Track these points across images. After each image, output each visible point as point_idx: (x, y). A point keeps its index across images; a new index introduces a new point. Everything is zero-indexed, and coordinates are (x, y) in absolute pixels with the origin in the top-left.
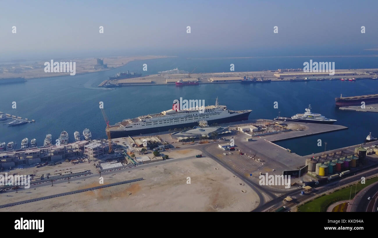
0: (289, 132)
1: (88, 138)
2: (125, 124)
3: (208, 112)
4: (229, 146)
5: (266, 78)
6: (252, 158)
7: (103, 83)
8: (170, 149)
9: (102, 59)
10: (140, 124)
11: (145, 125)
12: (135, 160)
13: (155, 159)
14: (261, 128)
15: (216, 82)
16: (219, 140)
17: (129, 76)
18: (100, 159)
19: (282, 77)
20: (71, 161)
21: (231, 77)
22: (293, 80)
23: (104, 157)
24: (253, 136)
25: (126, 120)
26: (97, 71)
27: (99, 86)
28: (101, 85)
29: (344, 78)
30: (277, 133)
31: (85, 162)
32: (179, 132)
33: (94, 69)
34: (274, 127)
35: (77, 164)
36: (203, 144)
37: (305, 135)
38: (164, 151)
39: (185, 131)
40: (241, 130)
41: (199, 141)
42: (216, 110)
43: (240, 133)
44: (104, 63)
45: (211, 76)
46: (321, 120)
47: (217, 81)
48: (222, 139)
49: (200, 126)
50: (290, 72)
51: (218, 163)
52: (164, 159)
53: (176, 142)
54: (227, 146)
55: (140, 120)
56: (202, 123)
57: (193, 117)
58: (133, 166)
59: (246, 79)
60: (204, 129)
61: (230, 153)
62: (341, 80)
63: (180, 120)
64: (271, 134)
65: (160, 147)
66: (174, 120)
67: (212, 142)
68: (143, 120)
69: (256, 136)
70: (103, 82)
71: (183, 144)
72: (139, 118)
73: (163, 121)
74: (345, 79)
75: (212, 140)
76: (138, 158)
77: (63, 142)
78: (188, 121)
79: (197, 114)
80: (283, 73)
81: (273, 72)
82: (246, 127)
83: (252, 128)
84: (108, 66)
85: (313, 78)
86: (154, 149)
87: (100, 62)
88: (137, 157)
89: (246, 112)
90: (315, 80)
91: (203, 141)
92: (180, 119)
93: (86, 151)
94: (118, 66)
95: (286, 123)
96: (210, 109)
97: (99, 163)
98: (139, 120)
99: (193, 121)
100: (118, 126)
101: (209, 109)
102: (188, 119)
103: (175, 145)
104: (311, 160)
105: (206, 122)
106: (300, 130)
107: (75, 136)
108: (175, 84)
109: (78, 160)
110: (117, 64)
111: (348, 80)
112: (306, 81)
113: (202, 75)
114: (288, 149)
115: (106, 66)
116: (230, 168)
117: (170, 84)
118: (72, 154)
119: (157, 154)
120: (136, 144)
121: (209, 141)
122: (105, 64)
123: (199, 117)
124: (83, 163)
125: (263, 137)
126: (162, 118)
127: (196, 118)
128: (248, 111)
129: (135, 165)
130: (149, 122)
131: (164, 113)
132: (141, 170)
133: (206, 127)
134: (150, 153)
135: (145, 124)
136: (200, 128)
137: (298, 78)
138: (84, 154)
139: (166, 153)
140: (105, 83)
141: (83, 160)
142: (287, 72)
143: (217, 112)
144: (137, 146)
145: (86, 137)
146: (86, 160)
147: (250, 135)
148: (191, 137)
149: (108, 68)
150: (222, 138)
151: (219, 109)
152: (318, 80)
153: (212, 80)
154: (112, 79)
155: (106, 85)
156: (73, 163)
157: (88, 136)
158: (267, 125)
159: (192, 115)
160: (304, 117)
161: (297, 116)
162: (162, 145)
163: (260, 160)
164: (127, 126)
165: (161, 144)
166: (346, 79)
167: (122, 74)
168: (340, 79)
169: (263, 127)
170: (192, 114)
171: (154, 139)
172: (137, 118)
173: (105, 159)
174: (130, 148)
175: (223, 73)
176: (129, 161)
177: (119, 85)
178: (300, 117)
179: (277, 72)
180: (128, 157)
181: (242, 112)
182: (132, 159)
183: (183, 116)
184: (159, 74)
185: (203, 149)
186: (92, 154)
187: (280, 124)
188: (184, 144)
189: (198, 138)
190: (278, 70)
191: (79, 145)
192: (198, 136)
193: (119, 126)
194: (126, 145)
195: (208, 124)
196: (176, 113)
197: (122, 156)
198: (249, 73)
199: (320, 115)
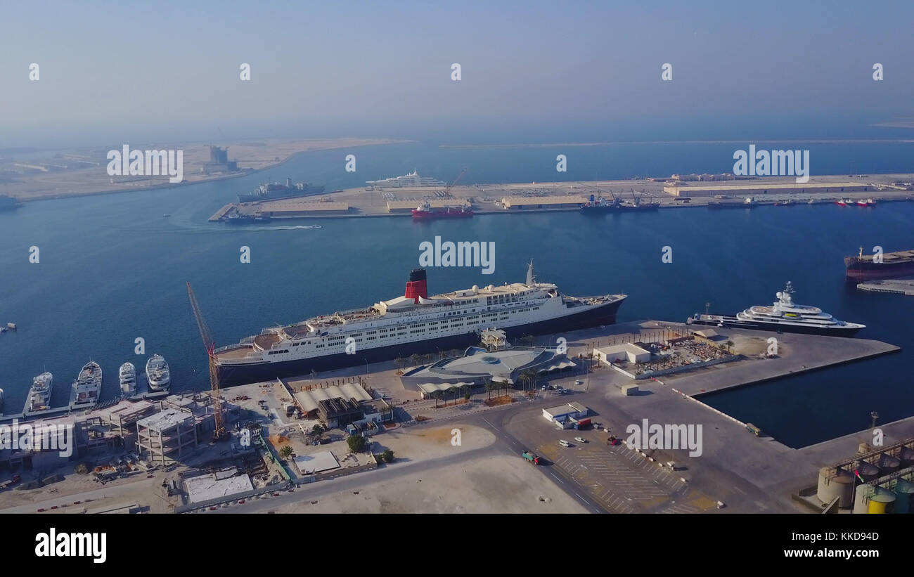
0: (738, 363)
1: (159, 386)
2: (268, 341)
3: (506, 304)
4: (574, 415)
5: (645, 200)
6: (647, 456)
7: (222, 212)
8: (398, 425)
9: (223, 148)
10: (309, 343)
11: (326, 345)
12: (291, 466)
13: (351, 463)
14: (657, 350)
15: (518, 210)
16: (543, 393)
17: (291, 193)
18: (183, 462)
19: (685, 196)
20: (95, 470)
21: (555, 197)
22: (717, 205)
23: (197, 455)
24: (639, 377)
25: (272, 330)
26: (209, 178)
27: (211, 219)
28: (215, 217)
29: (844, 199)
30: (703, 367)
31: (138, 472)
32: (423, 368)
33: (203, 173)
34: (694, 346)
35: (112, 480)
36: (495, 407)
37: (787, 372)
38: (381, 431)
39: (441, 364)
40: (604, 358)
41: (485, 397)
42: (528, 296)
43: (600, 367)
44: (230, 158)
45: (504, 193)
46: (821, 326)
47: (520, 207)
48: (551, 388)
49: (484, 345)
50: (704, 182)
51: (544, 477)
52: (380, 464)
53: (416, 400)
54: (567, 415)
55: (312, 330)
56: (489, 336)
57: (465, 318)
58: (284, 490)
59: (596, 203)
60: (496, 355)
61: (579, 439)
62: (836, 204)
63: (427, 327)
64: (689, 369)
65: (368, 418)
66: (409, 329)
67: (524, 399)
68: (321, 329)
69: (649, 377)
70: (220, 210)
71: (438, 407)
72: (307, 323)
73: (378, 331)
74: (847, 202)
75: (521, 393)
76: (301, 459)
77: (84, 400)
78: (451, 331)
79: (476, 309)
80: (687, 185)
81: (659, 181)
82: (617, 349)
83: (633, 352)
84: (238, 166)
85: (763, 200)
86: (351, 427)
87: (220, 155)
88: (297, 455)
89: (611, 301)
90: (770, 205)
91: (494, 395)
92: (427, 324)
93: (142, 437)
94: (265, 165)
95: (724, 333)
96: (512, 295)
97: (180, 478)
98: (310, 329)
99: (465, 328)
100: (246, 347)
101: (508, 295)
102: (449, 323)
103: (413, 411)
104: (838, 474)
105: (501, 333)
106: (767, 358)
107: (122, 379)
108: (411, 216)
109: (117, 464)
110: (263, 161)
111: (856, 204)
112: (749, 206)
113: (479, 189)
114: (750, 424)
115: (233, 166)
116: (587, 497)
117: (397, 215)
118: (99, 444)
119: (359, 446)
120: (297, 408)
121: (512, 395)
122: (233, 161)
123: (480, 319)
124: (129, 478)
125: (669, 381)
126: (375, 324)
127: (473, 320)
128: (616, 298)
129: (293, 484)
130: (339, 335)
131: (382, 306)
132: (307, 503)
133: (501, 349)
134: (339, 438)
135: (326, 342)
136: (484, 351)
137: (726, 198)
138: (138, 446)
139: (386, 441)
140: (227, 213)
141: (133, 468)
142: (696, 182)
143: (530, 302)
144: (300, 413)
145: (153, 383)
146: (143, 465)
147: (631, 376)
148: (459, 385)
149: (238, 170)
150: (550, 383)
151: (537, 295)
152: (780, 205)
153: (507, 203)
154: (245, 200)
155: (230, 217)
156: (100, 476)
157: (159, 379)
158: (673, 342)
159: (462, 313)
160: (773, 317)
161: (754, 313)
162: (375, 411)
163: (672, 466)
164: (272, 350)
165: (370, 410)
166: (850, 202)
167: (271, 188)
168: (834, 203)
169: (664, 348)
170: (461, 309)
171: (351, 391)
172: (303, 323)
173: (199, 461)
174: (279, 421)
175: (533, 185)
176: (275, 469)
177: (264, 218)
178: (760, 315)
179: (670, 182)
180: (270, 455)
181: (598, 300)
182: (284, 464)
183: (435, 316)
184: (370, 187)
185: (496, 422)
186: (159, 447)
187: (709, 338)
188: (441, 407)
189: (480, 385)
190: (673, 177)
191: (122, 417)
192: (480, 379)
193: (251, 347)
194: (267, 408)
195: (508, 340)
196: (416, 308)
197: (253, 450)
198: (600, 183)
199: (818, 310)
